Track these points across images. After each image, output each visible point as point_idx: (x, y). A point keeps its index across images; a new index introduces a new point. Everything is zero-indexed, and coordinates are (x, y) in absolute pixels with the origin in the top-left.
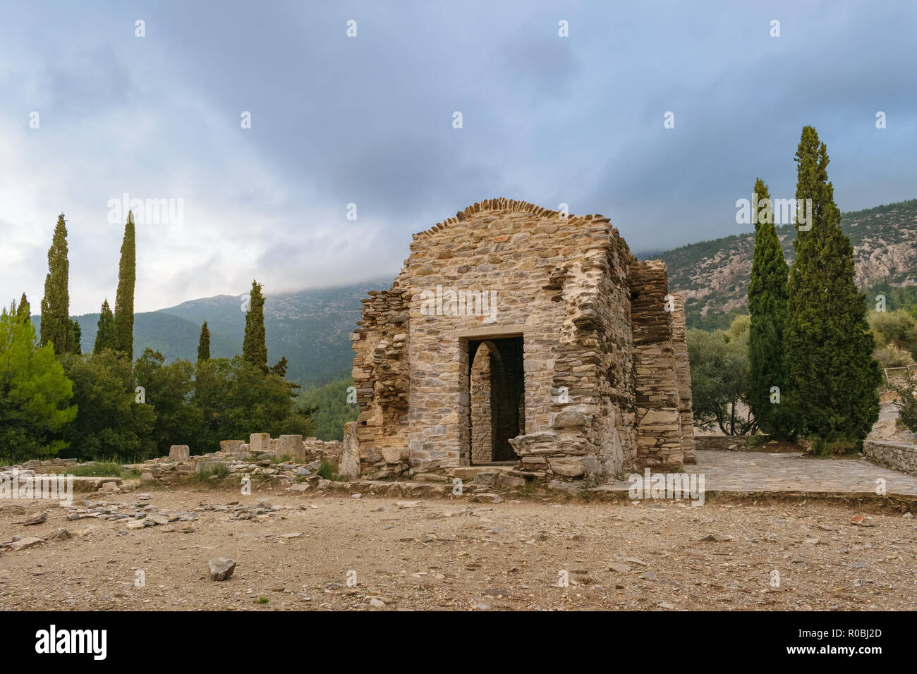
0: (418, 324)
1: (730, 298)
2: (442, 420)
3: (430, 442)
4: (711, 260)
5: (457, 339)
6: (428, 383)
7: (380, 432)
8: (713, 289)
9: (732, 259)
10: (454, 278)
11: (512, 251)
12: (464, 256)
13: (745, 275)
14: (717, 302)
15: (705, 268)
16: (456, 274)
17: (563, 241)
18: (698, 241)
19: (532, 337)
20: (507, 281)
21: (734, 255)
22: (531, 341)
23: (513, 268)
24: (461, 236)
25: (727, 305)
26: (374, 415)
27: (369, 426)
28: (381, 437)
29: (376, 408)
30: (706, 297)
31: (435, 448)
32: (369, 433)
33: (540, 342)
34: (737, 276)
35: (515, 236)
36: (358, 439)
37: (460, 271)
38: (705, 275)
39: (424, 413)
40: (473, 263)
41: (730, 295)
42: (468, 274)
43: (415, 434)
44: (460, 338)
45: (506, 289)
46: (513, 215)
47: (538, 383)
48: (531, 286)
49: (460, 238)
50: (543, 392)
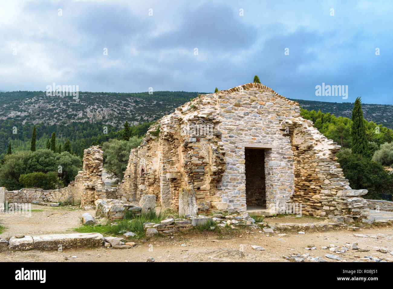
0: (225, 137)
1: (37, 118)
2: (238, 187)
3: (232, 199)
4: (30, 100)
5: (244, 148)
6: (231, 169)
7: (208, 194)
8: (29, 113)
9: (40, 102)
10: (242, 117)
11: (267, 110)
12: (246, 107)
13: (45, 109)
14: (31, 119)
15: (27, 103)
16: (242, 115)
17: (286, 110)
18: (25, 90)
19: (276, 151)
20: (265, 123)
21: (41, 100)
22: (275, 153)
23: (267, 118)
24: (245, 97)
25: (35, 121)
26: (205, 184)
27: (202, 190)
28: (209, 196)
29: (206, 181)
30: (26, 116)
31: (235, 202)
32: (203, 194)
33: (278, 153)
34: (41, 109)
35: (267, 103)
36: (196, 197)
37: (245, 115)
38: (26, 106)
39: (229, 184)
40: (250, 112)
41: (37, 117)
42: (248, 116)
43: (225, 194)
44: (245, 147)
45: (265, 127)
46: (267, 93)
47: (278, 172)
48: (275, 127)
49: (245, 98)
50: (281, 176)
